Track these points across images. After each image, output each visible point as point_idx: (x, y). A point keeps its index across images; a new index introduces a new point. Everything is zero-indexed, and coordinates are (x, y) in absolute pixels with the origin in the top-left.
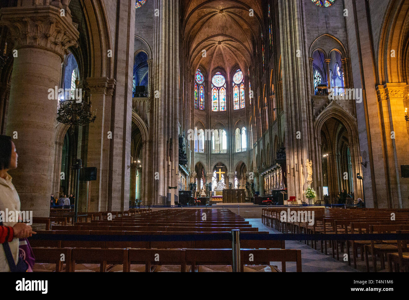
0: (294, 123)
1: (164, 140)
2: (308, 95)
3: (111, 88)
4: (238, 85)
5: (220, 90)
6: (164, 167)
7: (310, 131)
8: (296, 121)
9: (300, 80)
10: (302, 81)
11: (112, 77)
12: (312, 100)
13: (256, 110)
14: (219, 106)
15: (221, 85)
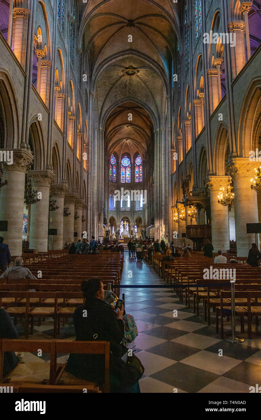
0: (159, 206)
1: (97, 214)
4: (138, 165)
5: (127, 168)
6: (97, 227)
14: (126, 179)
15: (127, 165)
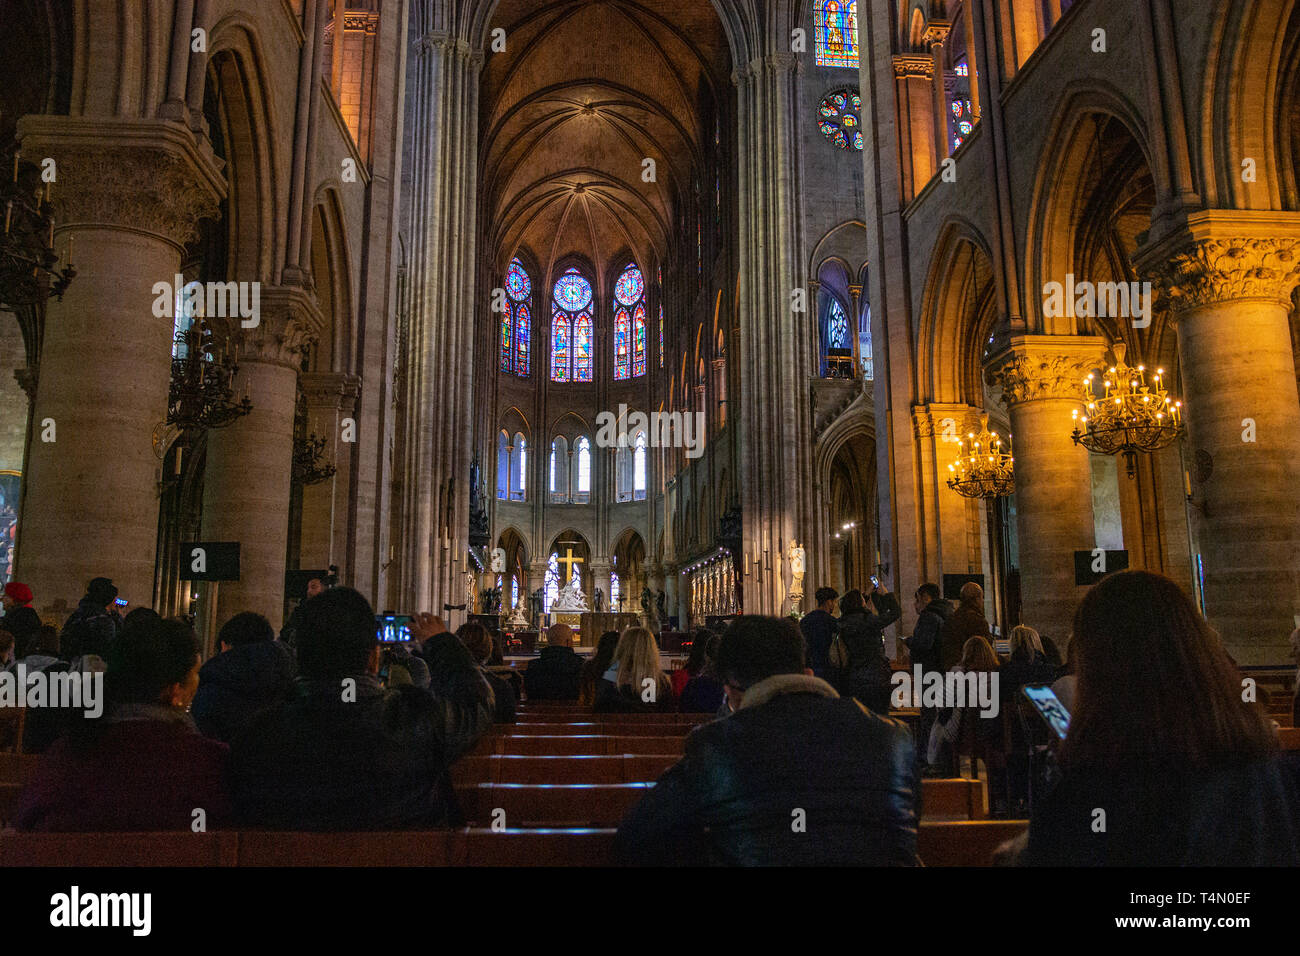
0: (765, 447)
1: (434, 484)
2: (802, 378)
3: (353, 396)
4: (628, 308)
5: (577, 321)
6: (432, 554)
7: (804, 471)
8: (770, 443)
9: (783, 338)
10: (787, 342)
11: (353, 373)
12: (812, 388)
13: (675, 386)
14: (572, 368)
15: (580, 306)
